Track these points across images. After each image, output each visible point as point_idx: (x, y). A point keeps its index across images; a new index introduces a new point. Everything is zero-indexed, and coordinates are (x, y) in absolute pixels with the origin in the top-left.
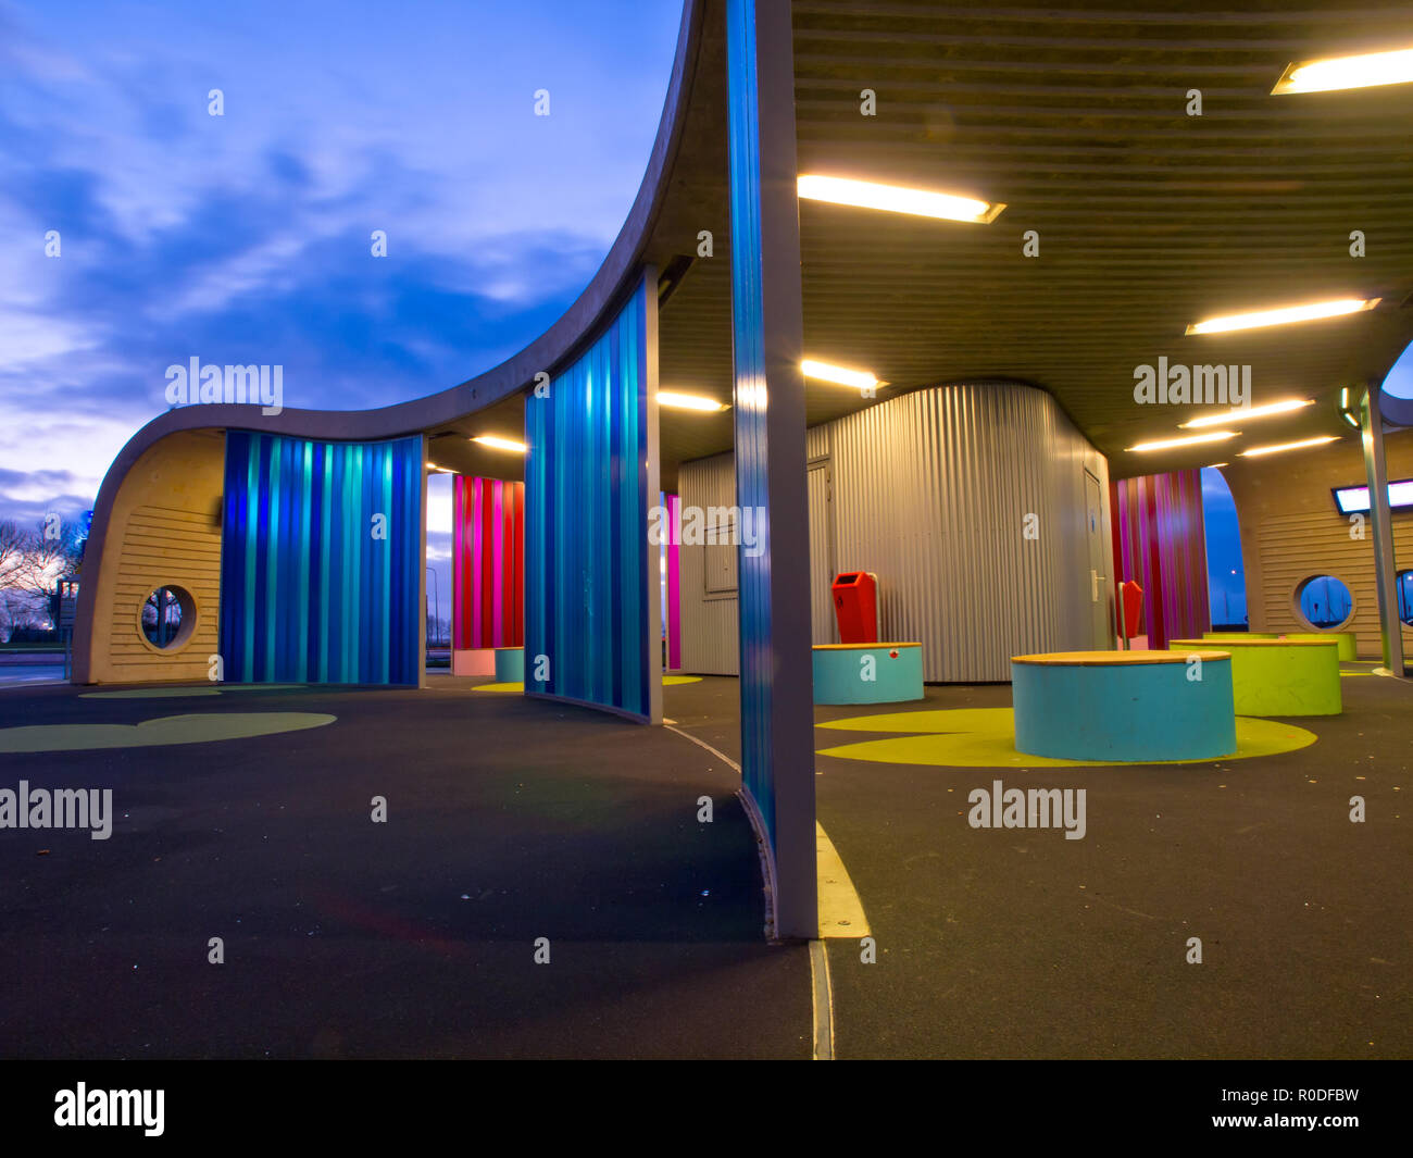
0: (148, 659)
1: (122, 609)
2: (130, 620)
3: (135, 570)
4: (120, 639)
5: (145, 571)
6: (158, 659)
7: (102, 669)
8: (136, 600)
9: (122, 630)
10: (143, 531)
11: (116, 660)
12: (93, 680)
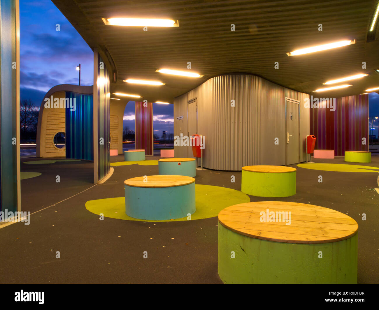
0: (56, 151)
1: (48, 139)
2: (51, 141)
3: (51, 128)
4: (48, 146)
5: (54, 128)
6: (58, 151)
7: (43, 154)
8: (52, 136)
9: (48, 144)
10: (52, 118)
11: (47, 151)
12: (41, 157)
